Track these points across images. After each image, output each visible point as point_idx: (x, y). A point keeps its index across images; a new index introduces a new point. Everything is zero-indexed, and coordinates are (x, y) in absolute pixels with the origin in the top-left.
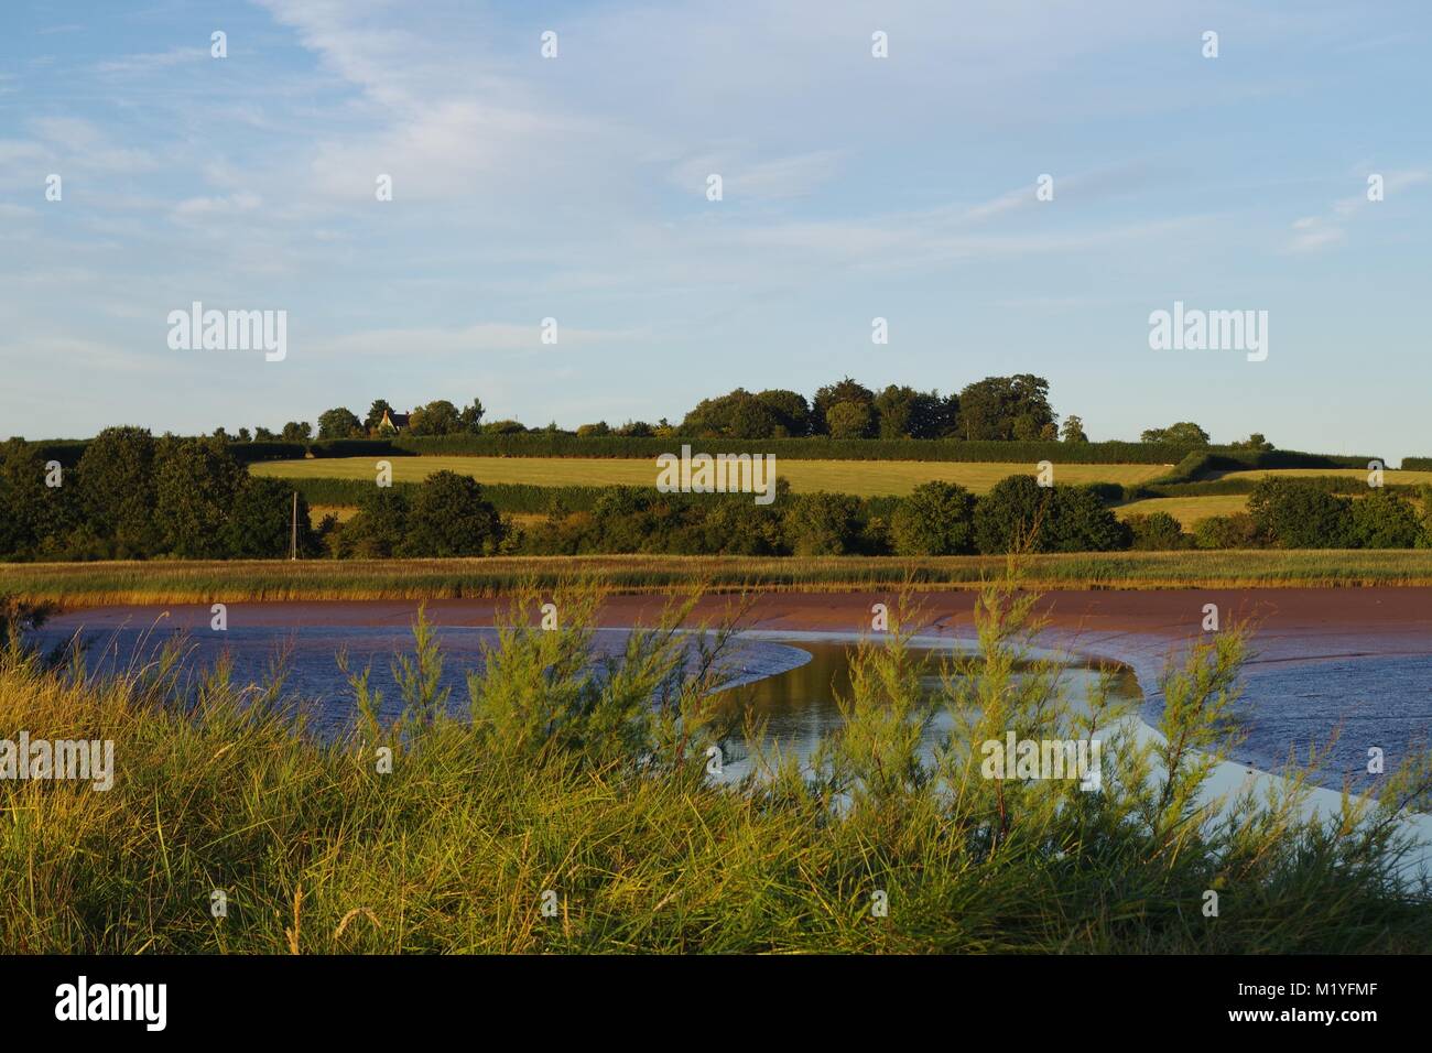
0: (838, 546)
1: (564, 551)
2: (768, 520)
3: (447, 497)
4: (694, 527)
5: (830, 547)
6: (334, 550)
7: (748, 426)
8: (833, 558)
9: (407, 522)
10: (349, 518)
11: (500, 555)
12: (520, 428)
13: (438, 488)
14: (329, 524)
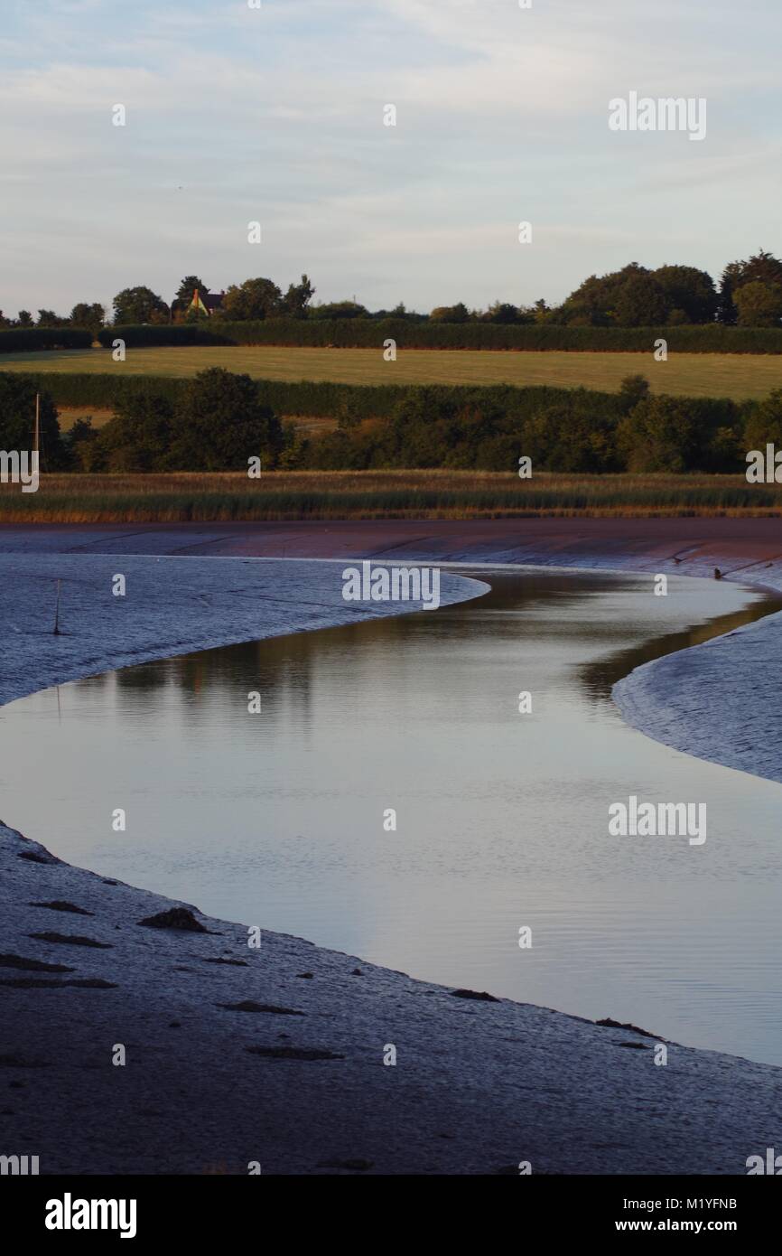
0: (677, 461)
1: (354, 465)
2: (597, 430)
3: (218, 399)
4: (509, 437)
5: (666, 462)
6: (85, 462)
7: (636, 310)
8: (669, 476)
9: (171, 429)
10: (104, 423)
11: (280, 469)
12: (358, 311)
13: (207, 389)
14: (82, 430)
